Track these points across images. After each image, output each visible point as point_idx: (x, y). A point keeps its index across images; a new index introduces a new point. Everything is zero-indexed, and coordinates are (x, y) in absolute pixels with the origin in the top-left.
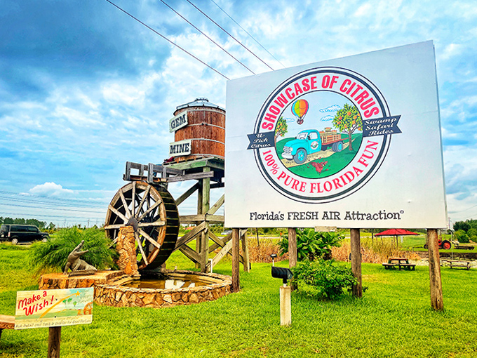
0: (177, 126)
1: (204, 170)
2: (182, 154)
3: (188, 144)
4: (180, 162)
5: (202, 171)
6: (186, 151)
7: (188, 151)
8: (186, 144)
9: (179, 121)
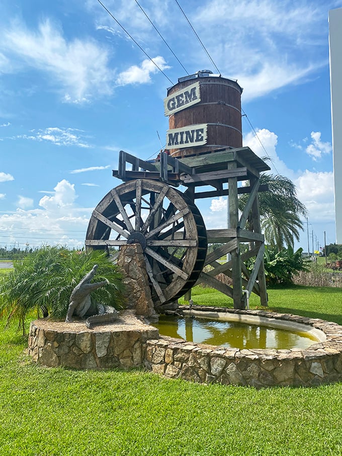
0: (179, 105)
1: (230, 166)
2: (190, 145)
3: (202, 130)
4: (186, 156)
5: (227, 168)
6: (197, 140)
7: (202, 139)
8: (198, 131)
9: (184, 99)
